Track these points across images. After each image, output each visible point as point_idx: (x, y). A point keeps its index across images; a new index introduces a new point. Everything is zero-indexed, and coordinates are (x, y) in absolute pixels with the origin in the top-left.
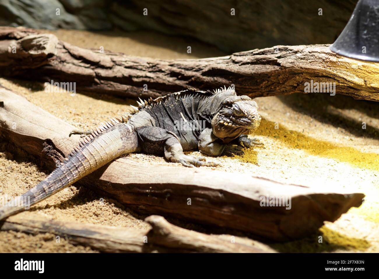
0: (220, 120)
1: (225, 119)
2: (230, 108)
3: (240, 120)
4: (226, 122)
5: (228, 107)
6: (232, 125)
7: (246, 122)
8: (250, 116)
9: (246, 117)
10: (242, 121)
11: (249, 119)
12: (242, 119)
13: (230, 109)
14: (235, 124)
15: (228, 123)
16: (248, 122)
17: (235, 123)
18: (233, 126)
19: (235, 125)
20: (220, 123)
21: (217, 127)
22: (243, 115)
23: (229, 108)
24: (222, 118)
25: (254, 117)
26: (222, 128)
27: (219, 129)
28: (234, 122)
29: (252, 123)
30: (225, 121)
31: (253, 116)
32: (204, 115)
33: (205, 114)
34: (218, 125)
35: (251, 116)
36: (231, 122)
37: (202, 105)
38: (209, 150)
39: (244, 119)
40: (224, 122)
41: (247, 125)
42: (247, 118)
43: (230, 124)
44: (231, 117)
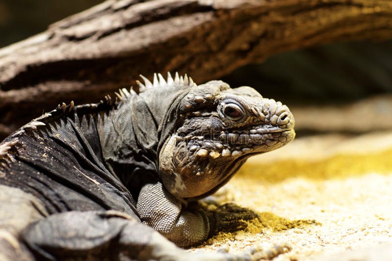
0: (194, 151)
1: (208, 144)
2: (208, 114)
3: (250, 133)
4: (213, 149)
5: (202, 112)
6: (232, 152)
7: (268, 133)
8: (275, 116)
9: (262, 123)
10: (257, 135)
11: (274, 125)
12: (254, 131)
13: (210, 116)
14: (237, 148)
15: (220, 150)
16: (273, 134)
17: (238, 145)
18: (235, 153)
19: (238, 150)
20: (198, 157)
21: (191, 169)
22: (254, 120)
23: (204, 114)
24: (200, 142)
25: (286, 116)
26: (207, 168)
27: (198, 174)
28: (233, 146)
29: (286, 132)
30: (209, 149)
31: (283, 115)
32: (127, 157)
33: (129, 152)
34: (195, 163)
35: (278, 115)
36: (226, 148)
37: (109, 136)
38: (182, 234)
39: (260, 130)
40: (209, 152)
41: (273, 140)
42: (268, 123)
43: (225, 152)
44: (223, 134)
